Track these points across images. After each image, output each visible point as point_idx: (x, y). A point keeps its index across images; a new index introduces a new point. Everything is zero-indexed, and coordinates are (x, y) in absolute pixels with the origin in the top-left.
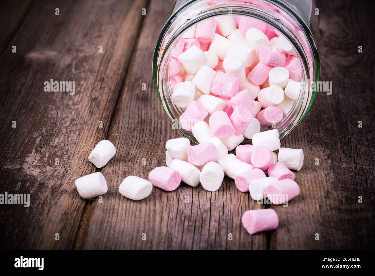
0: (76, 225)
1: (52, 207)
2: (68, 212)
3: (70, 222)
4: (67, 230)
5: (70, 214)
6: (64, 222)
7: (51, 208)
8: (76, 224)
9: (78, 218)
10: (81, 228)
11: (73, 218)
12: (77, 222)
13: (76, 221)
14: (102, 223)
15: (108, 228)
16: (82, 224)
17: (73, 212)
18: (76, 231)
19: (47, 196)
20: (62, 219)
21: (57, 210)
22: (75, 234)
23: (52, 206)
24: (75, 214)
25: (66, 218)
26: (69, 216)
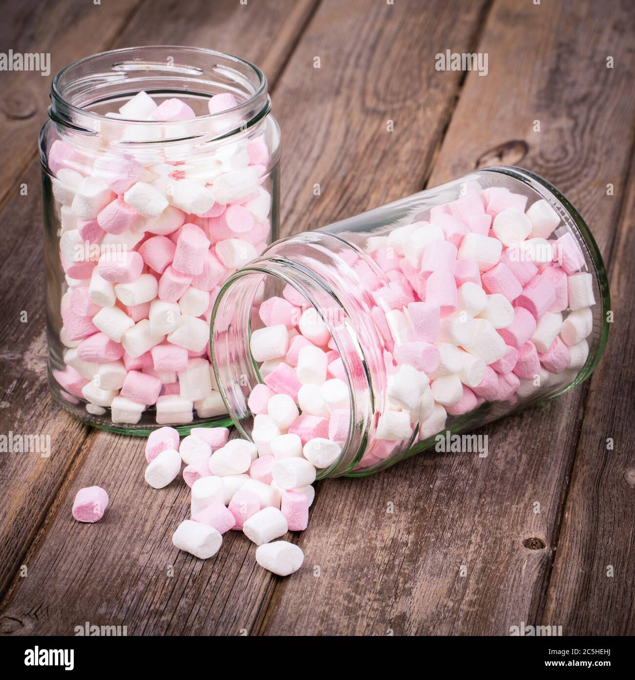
0: (74, 450)
1: (49, 422)
2: (67, 430)
3: (66, 445)
4: (59, 455)
5: (69, 433)
6: (60, 443)
7: (47, 423)
8: (74, 448)
9: (79, 440)
10: (81, 453)
11: (71, 440)
12: (76, 446)
13: (75, 443)
14: (107, 449)
15: (113, 456)
16: (83, 447)
17: (75, 430)
18: (72, 457)
19: (47, 404)
20: (57, 440)
21: (54, 426)
22: (70, 461)
23: (50, 419)
24: (76, 433)
25: (62, 438)
26: (68, 437)
